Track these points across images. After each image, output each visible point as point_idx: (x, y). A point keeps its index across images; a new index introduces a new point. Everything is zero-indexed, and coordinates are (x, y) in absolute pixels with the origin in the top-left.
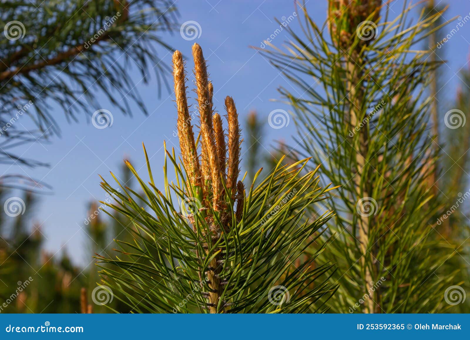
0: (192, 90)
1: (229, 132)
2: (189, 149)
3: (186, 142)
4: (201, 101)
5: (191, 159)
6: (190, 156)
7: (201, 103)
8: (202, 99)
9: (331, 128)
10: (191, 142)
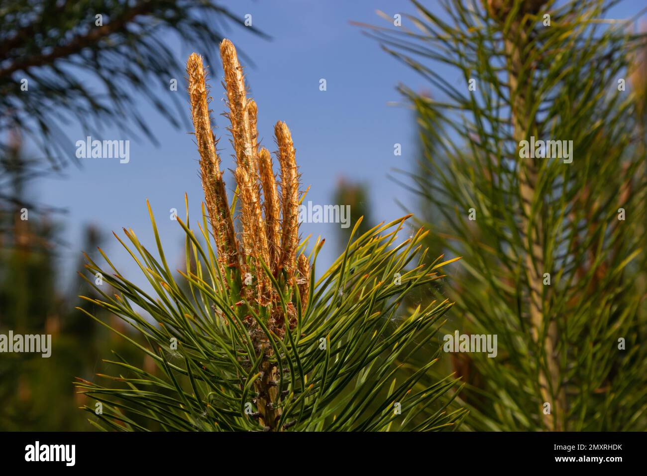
0: (221, 114)
1: (282, 179)
2: (218, 208)
3: (213, 199)
4: (236, 132)
5: (221, 225)
6: (220, 220)
7: (236, 135)
8: (238, 127)
9: (478, 145)
10: (221, 198)
